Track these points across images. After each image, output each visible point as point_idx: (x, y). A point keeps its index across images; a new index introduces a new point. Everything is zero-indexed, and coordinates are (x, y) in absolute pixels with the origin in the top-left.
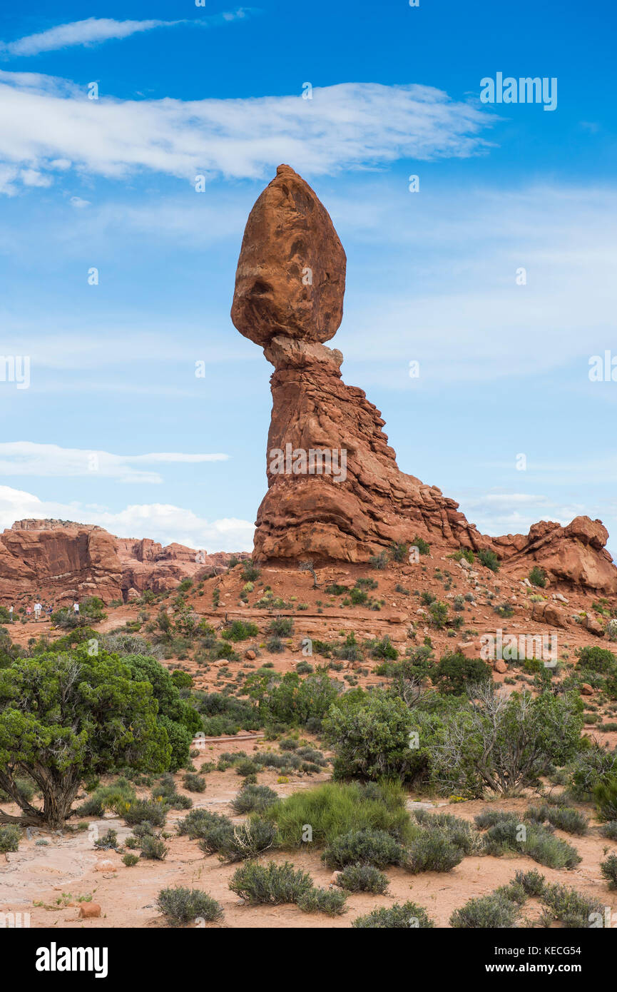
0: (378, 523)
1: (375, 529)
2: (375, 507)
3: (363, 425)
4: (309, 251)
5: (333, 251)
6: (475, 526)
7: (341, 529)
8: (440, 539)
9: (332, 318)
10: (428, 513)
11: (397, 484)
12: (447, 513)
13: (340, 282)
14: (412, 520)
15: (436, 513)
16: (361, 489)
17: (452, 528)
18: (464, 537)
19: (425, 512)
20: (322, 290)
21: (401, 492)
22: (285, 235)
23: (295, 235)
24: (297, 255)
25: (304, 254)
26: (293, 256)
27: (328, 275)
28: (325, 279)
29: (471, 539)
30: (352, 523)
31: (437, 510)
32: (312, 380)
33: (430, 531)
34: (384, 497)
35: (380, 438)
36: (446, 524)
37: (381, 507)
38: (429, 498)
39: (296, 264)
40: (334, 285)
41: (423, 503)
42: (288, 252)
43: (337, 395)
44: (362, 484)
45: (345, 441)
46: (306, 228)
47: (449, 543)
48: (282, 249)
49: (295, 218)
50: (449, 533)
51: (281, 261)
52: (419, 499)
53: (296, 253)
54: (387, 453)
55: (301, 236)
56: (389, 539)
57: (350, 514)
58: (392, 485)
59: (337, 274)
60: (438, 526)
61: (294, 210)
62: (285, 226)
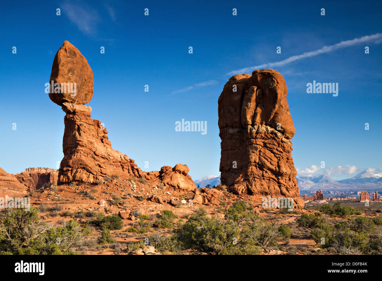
0: (101, 169)
1: (100, 171)
2: (101, 163)
3: (99, 133)
4: (76, 72)
5: (87, 71)
6: (140, 168)
7: (87, 171)
8: (128, 173)
9: (88, 95)
10: (123, 164)
11: (110, 154)
12: (130, 164)
13: (90, 82)
14: (117, 167)
15: (126, 164)
16: (95, 157)
17: (132, 169)
18: (136, 172)
19: (122, 164)
20: (83, 85)
21: (112, 157)
22: (65, 66)
23: (69, 66)
24: (70, 74)
25: (73, 73)
26: (69, 74)
27: (85, 80)
28: (84, 81)
29: (138, 173)
30: (91, 169)
31: (126, 163)
32: (78, 118)
33: (123, 171)
34: (105, 159)
35: (105, 138)
36: (130, 168)
37: (104, 163)
38: (123, 159)
39: (70, 76)
40: (88, 83)
41: (121, 161)
42: (66, 72)
43: (88, 123)
44: (96, 155)
45: (89, 140)
46: (74, 64)
47: (130, 175)
48: (64, 71)
49: (69, 60)
50: (131, 171)
51: (64, 76)
52: (120, 159)
53: (69, 73)
54: (108, 143)
55: (71, 66)
56: (105, 174)
57: (90, 166)
58: (109, 155)
59: (89, 79)
60: (127, 169)
61: (69, 57)
62: (65, 63)
